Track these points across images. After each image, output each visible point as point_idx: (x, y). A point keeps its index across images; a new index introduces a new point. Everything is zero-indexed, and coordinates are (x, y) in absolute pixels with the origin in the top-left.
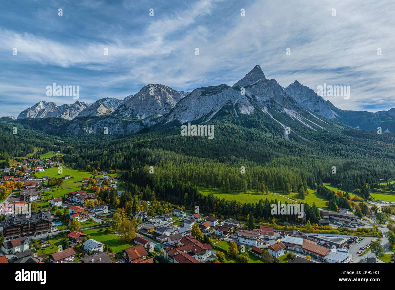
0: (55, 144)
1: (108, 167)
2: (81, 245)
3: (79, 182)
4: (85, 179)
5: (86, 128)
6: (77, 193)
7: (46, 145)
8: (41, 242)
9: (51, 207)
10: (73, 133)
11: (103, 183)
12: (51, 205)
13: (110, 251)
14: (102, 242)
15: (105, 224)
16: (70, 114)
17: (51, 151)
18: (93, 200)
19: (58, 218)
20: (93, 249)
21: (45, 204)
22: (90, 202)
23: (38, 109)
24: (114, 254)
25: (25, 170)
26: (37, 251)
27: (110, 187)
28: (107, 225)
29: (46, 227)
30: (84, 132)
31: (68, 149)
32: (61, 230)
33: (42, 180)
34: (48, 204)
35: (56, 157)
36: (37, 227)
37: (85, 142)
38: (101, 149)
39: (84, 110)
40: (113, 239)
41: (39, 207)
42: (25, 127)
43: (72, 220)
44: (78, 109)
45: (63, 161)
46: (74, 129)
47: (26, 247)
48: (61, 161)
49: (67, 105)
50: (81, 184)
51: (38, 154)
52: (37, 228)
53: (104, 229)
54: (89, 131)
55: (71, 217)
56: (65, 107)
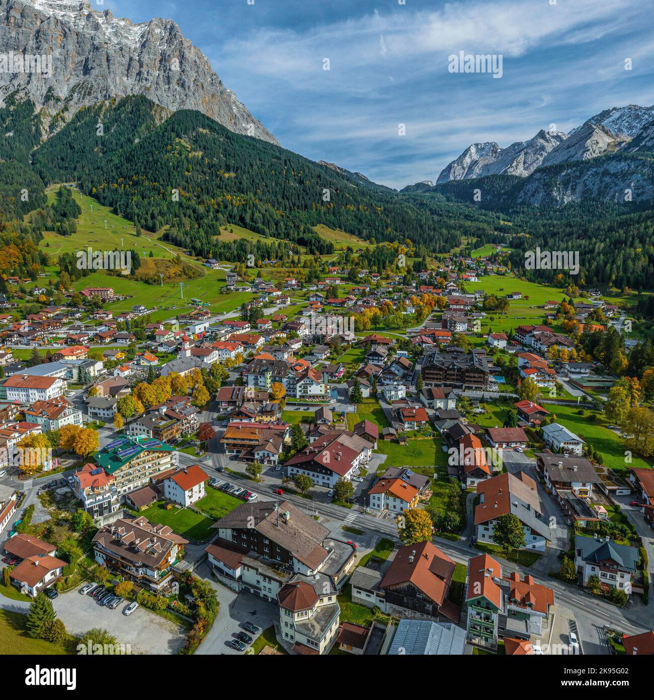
0: (496, 229)
1: (603, 281)
2: (538, 429)
3: (539, 307)
4: (550, 303)
5: (559, 191)
6: (534, 329)
7: (480, 232)
8: (472, 402)
9: (489, 347)
10: (529, 205)
11: (590, 315)
12: (487, 343)
13: (599, 461)
14: (580, 436)
15: (590, 403)
16: (524, 163)
17: (489, 243)
18: (566, 349)
19: (499, 369)
20: (562, 445)
21: (479, 340)
22: (559, 351)
23: (468, 160)
24: (605, 469)
25: (448, 277)
26: (467, 415)
27: (605, 326)
28: (595, 407)
29: (479, 380)
30: (553, 200)
31: (520, 238)
32: (503, 392)
33: (473, 296)
34: (484, 342)
35: (497, 255)
36: (467, 377)
37: (555, 222)
38: (590, 238)
39: (556, 150)
40: (606, 437)
41: (469, 344)
42: (448, 200)
43: (523, 379)
44: (543, 148)
45: (510, 263)
46: (533, 196)
47: (452, 405)
48: (506, 265)
49: (519, 144)
50: (542, 312)
51: (468, 249)
52: (466, 379)
53: (587, 413)
54: (563, 198)
55: (523, 373)
56: (517, 149)
